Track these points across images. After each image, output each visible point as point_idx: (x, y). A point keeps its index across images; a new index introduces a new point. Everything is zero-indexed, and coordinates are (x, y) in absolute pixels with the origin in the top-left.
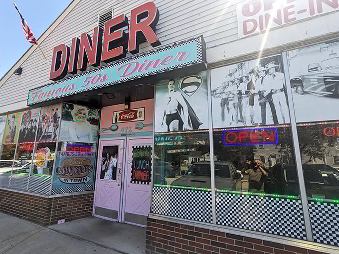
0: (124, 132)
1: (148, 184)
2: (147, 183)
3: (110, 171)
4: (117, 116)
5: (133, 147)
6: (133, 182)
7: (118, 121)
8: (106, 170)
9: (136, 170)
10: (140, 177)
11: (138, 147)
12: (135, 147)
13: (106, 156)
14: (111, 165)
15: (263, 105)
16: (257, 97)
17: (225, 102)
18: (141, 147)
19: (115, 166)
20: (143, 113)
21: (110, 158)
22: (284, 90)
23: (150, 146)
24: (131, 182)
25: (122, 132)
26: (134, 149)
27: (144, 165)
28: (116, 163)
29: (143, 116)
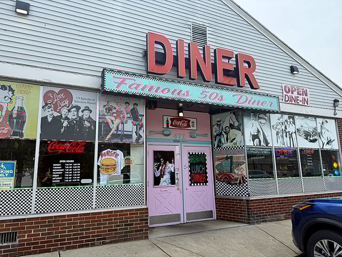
0: (178, 139)
1: (206, 184)
2: (204, 184)
3: (167, 177)
4: (168, 120)
5: (189, 153)
6: (192, 184)
7: (170, 127)
8: (162, 176)
9: (194, 174)
10: (199, 180)
11: (194, 153)
12: (191, 153)
13: (160, 162)
14: (167, 171)
15: (290, 138)
16: (288, 134)
17: (277, 133)
18: (197, 153)
19: (173, 171)
20: (195, 123)
21: (165, 163)
22: (295, 132)
23: (204, 153)
24: (191, 185)
25: (175, 139)
26: (190, 155)
27: (201, 169)
28: (174, 168)
29: (195, 126)
